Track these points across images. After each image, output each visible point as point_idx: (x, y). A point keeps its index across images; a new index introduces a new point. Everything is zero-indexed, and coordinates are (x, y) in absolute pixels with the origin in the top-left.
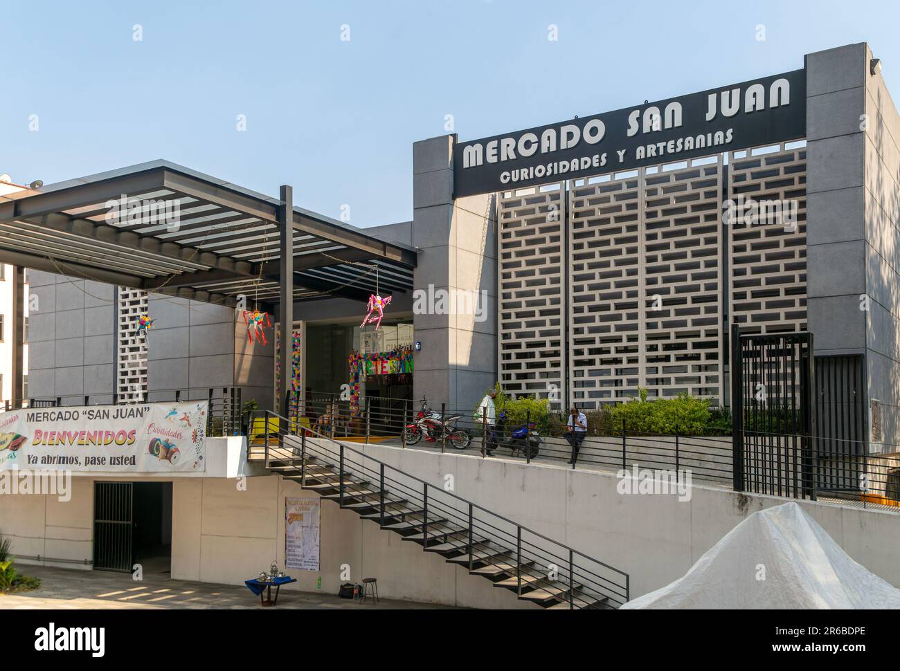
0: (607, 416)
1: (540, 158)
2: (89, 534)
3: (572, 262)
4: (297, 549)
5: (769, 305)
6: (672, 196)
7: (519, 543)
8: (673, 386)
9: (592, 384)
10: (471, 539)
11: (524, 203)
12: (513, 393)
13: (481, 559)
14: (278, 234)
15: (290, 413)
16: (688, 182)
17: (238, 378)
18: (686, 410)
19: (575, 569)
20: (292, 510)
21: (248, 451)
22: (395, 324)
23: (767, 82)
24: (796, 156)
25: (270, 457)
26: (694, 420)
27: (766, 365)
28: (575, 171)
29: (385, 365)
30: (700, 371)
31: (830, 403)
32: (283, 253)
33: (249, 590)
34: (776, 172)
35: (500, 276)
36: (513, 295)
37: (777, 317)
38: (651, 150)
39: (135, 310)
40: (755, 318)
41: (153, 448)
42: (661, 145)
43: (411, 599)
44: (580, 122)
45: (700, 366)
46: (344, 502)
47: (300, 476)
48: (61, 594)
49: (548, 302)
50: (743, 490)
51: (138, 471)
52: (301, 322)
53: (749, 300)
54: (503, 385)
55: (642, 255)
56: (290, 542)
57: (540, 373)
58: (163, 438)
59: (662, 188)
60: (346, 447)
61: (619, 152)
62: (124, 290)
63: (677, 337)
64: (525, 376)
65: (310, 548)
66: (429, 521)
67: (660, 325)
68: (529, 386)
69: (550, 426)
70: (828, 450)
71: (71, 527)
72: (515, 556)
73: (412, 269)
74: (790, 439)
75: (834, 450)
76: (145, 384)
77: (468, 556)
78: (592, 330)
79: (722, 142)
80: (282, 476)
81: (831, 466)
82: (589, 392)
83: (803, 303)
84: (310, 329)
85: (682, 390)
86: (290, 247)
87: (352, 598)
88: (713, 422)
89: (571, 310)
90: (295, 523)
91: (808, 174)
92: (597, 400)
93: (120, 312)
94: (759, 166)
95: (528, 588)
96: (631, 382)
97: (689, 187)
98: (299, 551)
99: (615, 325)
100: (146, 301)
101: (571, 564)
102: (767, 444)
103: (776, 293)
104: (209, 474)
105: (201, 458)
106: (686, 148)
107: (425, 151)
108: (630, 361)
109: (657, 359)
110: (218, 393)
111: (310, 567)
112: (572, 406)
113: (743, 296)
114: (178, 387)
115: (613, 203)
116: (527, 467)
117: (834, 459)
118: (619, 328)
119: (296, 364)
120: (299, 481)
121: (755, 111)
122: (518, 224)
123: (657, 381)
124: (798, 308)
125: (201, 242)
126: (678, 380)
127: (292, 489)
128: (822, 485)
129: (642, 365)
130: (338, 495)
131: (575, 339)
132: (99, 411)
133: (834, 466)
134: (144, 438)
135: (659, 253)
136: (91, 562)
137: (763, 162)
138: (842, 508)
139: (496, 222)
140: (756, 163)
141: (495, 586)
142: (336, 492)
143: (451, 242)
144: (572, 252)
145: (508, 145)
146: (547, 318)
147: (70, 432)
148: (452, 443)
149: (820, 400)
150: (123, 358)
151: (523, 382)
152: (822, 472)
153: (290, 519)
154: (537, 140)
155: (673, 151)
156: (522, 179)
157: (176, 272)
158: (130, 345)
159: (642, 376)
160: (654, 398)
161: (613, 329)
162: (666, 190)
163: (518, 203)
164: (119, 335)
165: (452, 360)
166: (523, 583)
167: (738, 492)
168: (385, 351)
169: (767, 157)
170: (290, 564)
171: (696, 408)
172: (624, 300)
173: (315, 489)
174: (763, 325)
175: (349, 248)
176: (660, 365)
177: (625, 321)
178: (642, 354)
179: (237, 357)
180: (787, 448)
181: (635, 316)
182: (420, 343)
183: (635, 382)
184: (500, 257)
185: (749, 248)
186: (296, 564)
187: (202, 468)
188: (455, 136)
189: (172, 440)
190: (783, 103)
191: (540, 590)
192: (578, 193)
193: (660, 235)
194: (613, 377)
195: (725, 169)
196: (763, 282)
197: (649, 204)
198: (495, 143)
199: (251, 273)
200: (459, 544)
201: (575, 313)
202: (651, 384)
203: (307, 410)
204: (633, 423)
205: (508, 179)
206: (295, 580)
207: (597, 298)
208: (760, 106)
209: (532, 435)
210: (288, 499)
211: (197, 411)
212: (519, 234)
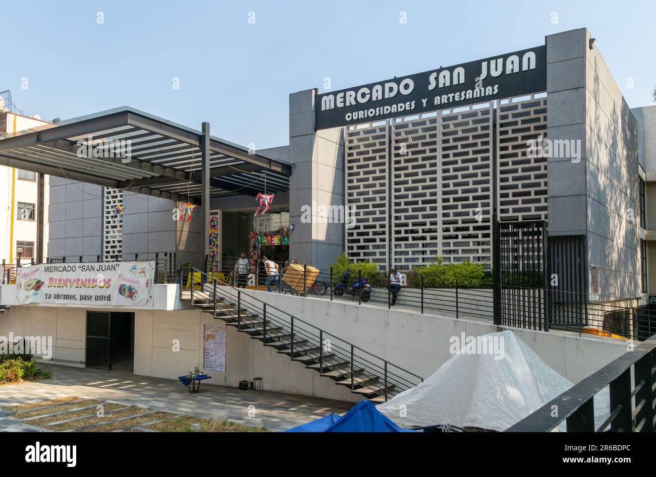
0: (416, 274)
1: (371, 104)
2: (83, 344)
3: (393, 173)
4: (211, 358)
5: (524, 202)
6: (459, 129)
7: (352, 356)
8: (460, 255)
9: (407, 253)
10: (321, 354)
11: (362, 133)
12: (355, 258)
13: (329, 367)
14: (201, 154)
15: (208, 270)
16: (470, 120)
17: (179, 246)
18: (467, 271)
19: (388, 374)
20: (208, 332)
21: (180, 294)
22: (279, 212)
23: (520, 54)
24: (542, 103)
25: (194, 298)
26: (473, 278)
27: (520, 242)
28: (394, 113)
29: (273, 239)
30: (479, 245)
31: (563, 267)
32: (204, 166)
33: (181, 383)
34: (528, 113)
35: (346, 182)
36: (355, 194)
37: (529, 210)
38: (444, 99)
39: (114, 202)
40: (515, 210)
41: (121, 290)
42: (451, 95)
43: (284, 391)
44: (398, 81)
45: (478, 242)
46: (242, 328)
47: (213, 311)
48: (65, 383)
49: (378, 199)
50: (500, 324)
51: (112, 305)
52: (218, 211)
53: (511, 198)
54: (349, 253)
55: (439, 168)
56: (207, 353)
57: (373, 245)
58: (128, 284)
59: (453, 124)
60: (242, 292)
61: (423, 100)
62: (108, 189)
63: (463, 223)
64: (363, 247)
65: (219, 357)
66: (294, 341)
67: (451, 215)
68: (365, 254)
69: (378, 281)
70: (561, 299)
71: (72, 340)
72: (350, 365)
73: (288, 177)
74: (537, 291)
75: (565, 299)
76: (121, 249)
77: (319, 364)
78: (407, 218)
79: (491, 94)
80: (202, 310)
81: (564, 309)
82: (405, 258)
83: (546, 200)
84: (225, 215)
85: (465, 258)
86: (208, 162)
87: (247, 390)
88: (486, 279)
89: (393, 204)
90: (211, 340)
91: (549, 115)
92: (410, 264)
93: (105, 203)
94: (517, 109)
95: (359, 386)
96: (432, 252)
97: (471, 123)
98: (212, 359)
99: (422, 215)
100: (121, 196)
101: (386, 371)
102: (521, 294)
103: (529, 194)
104: (156, 308)
105: (151, 297)
106: (467, 98)
107: (297, 100)
108: (432, 238)
109: (450, 237)
110: (161, 256)
111: (220, 369)
112: (393, 267)
113: (507, 195)
114: (136, 252)
115: (420, 133)
116: (359, 307)
117: (566, 305)
118: (424, 217)
119: (216, 238)
120: (213, 313)
121: (513, 74)
122: (358, 147)
123: (450, 252)
124: (543, 204)
125: (152, 158)
126: (464, 251)
127: (208, 318)
128: (558, 322)
129: (440, 241)
130: (237, 323)
131: (395, 224)
132: (88, 266)
133: (566, 309)
134: (116, 284)
135: (451, 167)
136: (84, 363)
137: (520, 107)
138: (565, 337)
139: (344, 146)
140: (515, 107)
141: (337, 384)
142: (236, 321)
143: (314, 158)
144: (393, 166)
145: (351, 96)
146: (377, 210)
147: (71, 279)
148: (314, 291)
149: (556, 265)
150: (107, 232)
151: (361, 251)
152: (557, 314)
153: (207, 338)
154: (369, 92)
155: (458, 99)
156: (360, 118)
157: (138, 177)
158: (112, 224)
159: (440, 248)
160: (447, 263)
161: (420, 217)
162: (456, 125)
163: (358, 133)
164: (105, 218)
165: (314, 237)
166: (355, 382)
167: (496, 326)
168: (273, 230)
169: (522, 103)
170: (207, 367)
171: (474, 270)
172: (428, 198)
173: (223, 319)
174: (520, 215)
175: (247, 163)
176: (452, 241)
177: (428, 212)
178: (440, 234)
179: (178, 233)
180: (534, 297)
181: (435, 209)
182: (293, 225)
183: (435, 252)
184: (346, 169)
185: (510, 164)
186: (210, 367)
187: (152, 304)
188: (316, 90)
189: (133, 285)
190: (531, 68)
191: (366, 387)
192: (397, 127)
193: (451, 155)
194: (420, 248)
195: (495, 111)
196: (520, 186)
197: (444, 134)
198: (342, 95)
199: (185, 179)
200: (314, 357)
201: (395, 206)
202: (447, 254)
203: (223, 268)
204: (433, 280)
205: (351, 117)
206: (210, 377)
207: (410, 196)
208: (516, 70)
209: (366, 287)
210: (206, 325)
211: (149, 267)
212: (359, 154)
